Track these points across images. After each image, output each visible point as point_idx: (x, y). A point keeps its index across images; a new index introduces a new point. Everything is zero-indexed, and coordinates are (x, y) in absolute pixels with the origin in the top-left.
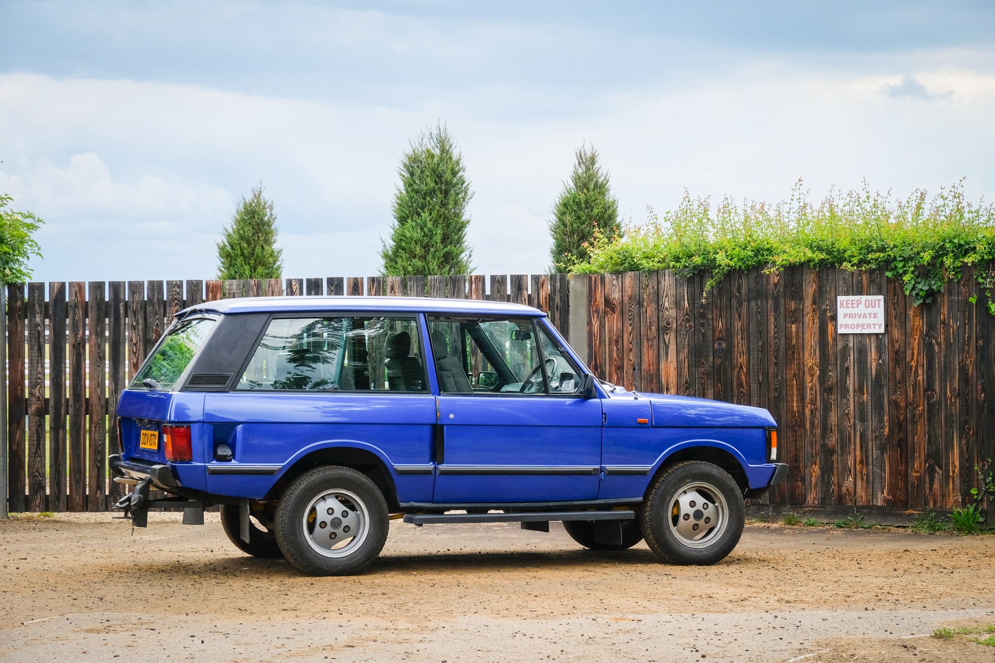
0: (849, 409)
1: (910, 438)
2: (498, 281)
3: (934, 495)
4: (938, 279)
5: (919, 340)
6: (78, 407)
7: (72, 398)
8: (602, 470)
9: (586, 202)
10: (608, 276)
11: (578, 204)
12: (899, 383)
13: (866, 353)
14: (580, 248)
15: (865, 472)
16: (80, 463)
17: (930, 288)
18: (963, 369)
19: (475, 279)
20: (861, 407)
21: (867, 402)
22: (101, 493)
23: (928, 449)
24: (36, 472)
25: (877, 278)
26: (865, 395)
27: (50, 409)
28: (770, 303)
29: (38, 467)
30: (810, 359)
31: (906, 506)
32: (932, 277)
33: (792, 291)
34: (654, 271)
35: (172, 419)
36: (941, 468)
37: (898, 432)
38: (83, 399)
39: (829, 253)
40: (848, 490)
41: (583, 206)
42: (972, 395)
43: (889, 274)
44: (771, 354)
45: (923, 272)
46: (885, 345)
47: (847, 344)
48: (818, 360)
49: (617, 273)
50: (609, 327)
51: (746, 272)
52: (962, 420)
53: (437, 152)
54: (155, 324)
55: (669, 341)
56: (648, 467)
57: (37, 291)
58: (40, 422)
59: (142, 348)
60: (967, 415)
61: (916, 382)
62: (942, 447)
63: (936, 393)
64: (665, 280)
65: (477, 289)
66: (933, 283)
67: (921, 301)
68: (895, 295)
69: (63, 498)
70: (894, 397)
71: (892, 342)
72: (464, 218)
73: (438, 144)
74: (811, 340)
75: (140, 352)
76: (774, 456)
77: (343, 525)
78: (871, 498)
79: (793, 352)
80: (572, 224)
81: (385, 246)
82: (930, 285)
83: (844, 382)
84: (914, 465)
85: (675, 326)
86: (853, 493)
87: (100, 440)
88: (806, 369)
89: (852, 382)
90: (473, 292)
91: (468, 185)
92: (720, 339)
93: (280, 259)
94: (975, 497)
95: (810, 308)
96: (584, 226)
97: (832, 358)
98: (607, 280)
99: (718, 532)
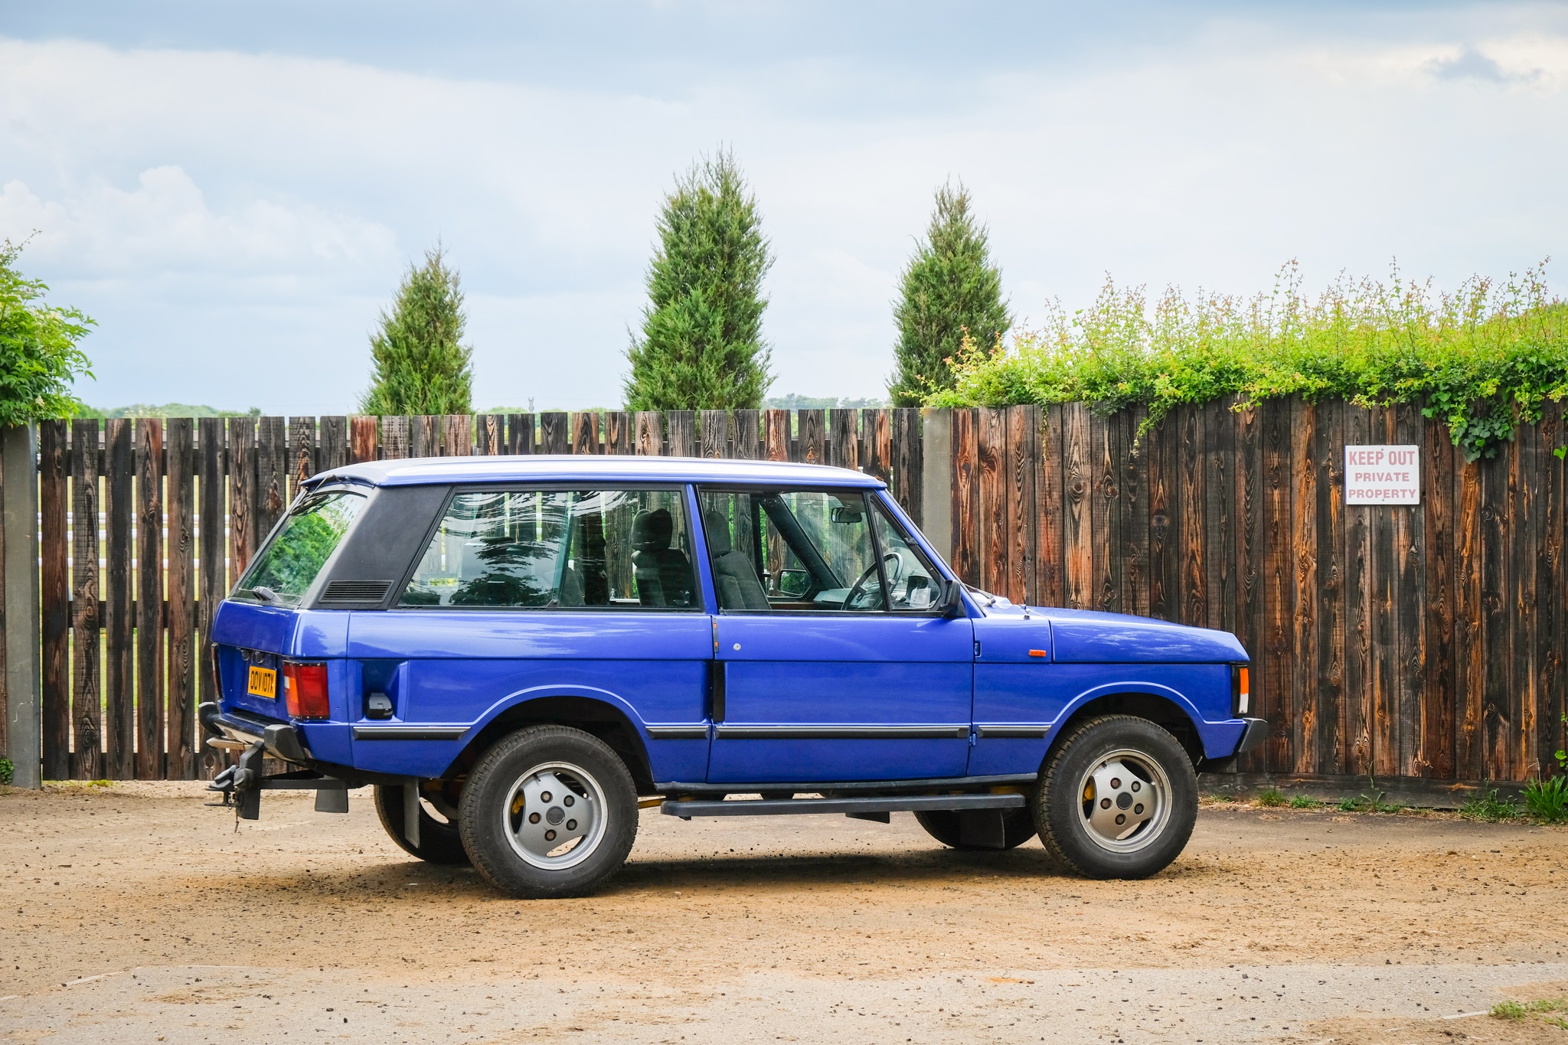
0: (1363, 623)
1: (1459, 670)
2: (811, 419)
3: (1496, 761)
4: (1504, 420)
5: (1474, 516)
6: (150, 614)
7: (142, 601)
8: (972, 730)
9: (952, 272)
10: (984, 413)
11: (939, 275)
12: (1443, 584)
13: (1391, 535)
14: (941, 345)
15: (1387, 723)
16: (154, 704)
17: (1492, 434)
18: (1543, 562)
19: (775, 415)
20: (1382, 623)
21: (1392, 613)
22: (187, 750)
23: (1487, 689)
24: (86, 716)
25: (1408, 417)
26: (1389, 603)
27: (108, 618)
28: (1239, 455)
29: (89, 709)
30: (1303, 544)
31: (1452, 777)
32: (1496, 416)
33: (1273, 436)
34: (1057, 404)
35: (299, 653)
36: (1507, 718)
37: (1441, 661)
38: (159, 602)
39: (1333, 377)
40: (1360, 751)
41: (946, 278)
42: (1557, 604)
43: (1427, 413)
44: (1241, 535)
45: (1482, 410)
46: (1421, 524)
47: (1360, 521)
48: (1315, 546)
49: (998, 407)
50: (985, 493)
51: (1201, 407)
52: (1542, 642)
53: (717, 193)
54: (272, 484)
55: (1079, 516)
56: (1045, 726)
57: (85, 433)
58: (92, 638)
59: (251, 524)
60: (1550, 635)
61: (1469, 582)
62: (1510, 684)
63: (1500, 600)
64: (1073, 419)
65: (777, 431)
66: (1496, 426)
67: (1478, 455)
68: (1436, 445)
69: (128, 758)
70: (1434, 606)
71: (1432, 518)
72: (759, 298)
73: (718, 181)
74: (1304, 514)
75: (248, 530)
76: (1244, 707)
77: (566, 819)
78: (1397, 764)
79: (1276, 534)
80: (929, 309)
81: (634, 341)
82: (1492, 430)
83: (1355, 581)
84: (1465, 713)
85: (1088, 491)
86: (1368, 757)
87: (186, 668)
88: (1296, 561)
89: (1368, 581)
90: (771, 437)
91: (765, 245)
92: (1159, 512)
93: (469, 362)
94: (1562, 765)
95: (1302, 463)
96: (948, 310)
97: (1336, 543)
98: (982, 418)
99: (1155, 826)
